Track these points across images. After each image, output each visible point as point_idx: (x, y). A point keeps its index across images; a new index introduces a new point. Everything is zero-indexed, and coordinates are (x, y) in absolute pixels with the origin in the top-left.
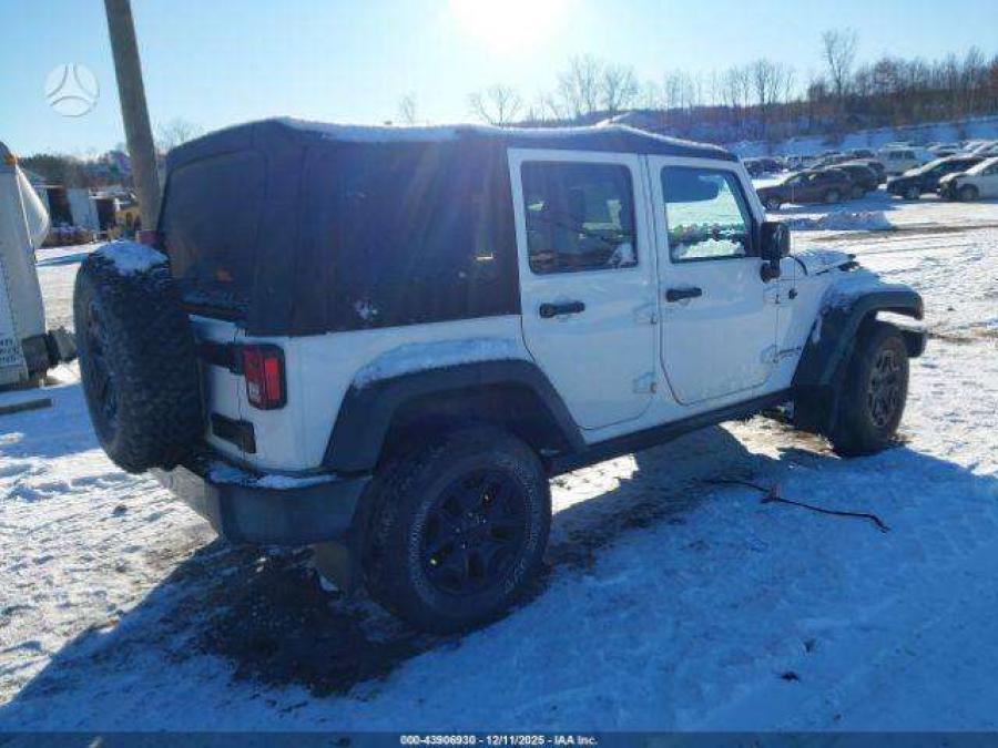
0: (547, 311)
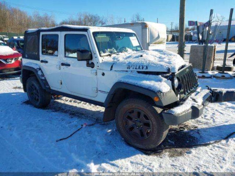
0: (42, 61)
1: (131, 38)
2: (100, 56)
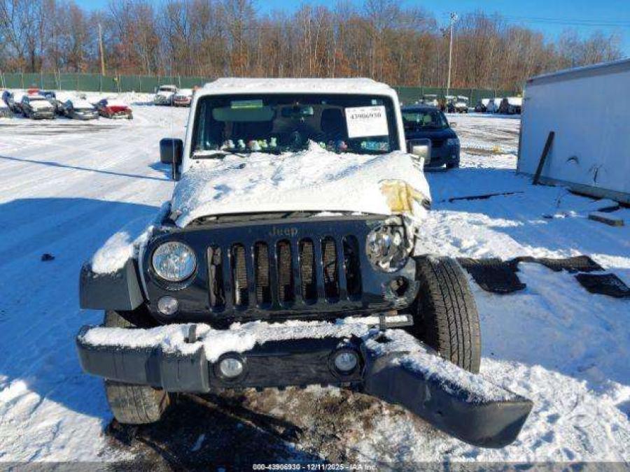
1: (350, 112)
2: (191, 156)
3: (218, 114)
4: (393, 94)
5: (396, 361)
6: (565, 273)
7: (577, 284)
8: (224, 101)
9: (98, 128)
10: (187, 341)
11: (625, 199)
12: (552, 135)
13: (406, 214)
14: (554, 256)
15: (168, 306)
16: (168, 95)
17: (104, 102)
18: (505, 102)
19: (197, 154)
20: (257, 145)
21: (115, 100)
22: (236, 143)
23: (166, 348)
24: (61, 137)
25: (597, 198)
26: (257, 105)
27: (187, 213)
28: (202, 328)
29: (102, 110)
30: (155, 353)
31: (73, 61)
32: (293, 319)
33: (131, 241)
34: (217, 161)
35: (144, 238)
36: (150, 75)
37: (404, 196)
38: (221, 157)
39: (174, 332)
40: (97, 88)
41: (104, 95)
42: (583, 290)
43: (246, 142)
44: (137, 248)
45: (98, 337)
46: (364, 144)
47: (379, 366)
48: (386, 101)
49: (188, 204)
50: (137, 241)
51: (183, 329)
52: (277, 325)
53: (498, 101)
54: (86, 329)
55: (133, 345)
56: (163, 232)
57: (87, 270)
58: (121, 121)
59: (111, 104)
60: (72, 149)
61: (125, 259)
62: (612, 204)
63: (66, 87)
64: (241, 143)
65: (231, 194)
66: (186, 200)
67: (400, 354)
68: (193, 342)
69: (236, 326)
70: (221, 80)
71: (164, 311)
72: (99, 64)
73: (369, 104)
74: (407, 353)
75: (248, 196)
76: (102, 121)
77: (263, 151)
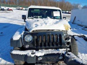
1: (54, 12)
2: (28, 18)
3: (32, 11)
4: (61, 10)
5: (73, 59)
6: (81, 38)
7: (84, 40)
8: (33, 9)
9: (8, 12)
10: (32, 54)
11: (86, 27)
12: (75, 17)
13: (68, 30)
14: (79, 35)
15: (27, 46)
16: (18, 8)
17: (9, 8)
18: (66, 12)
19: (29, 18)
20: (39, 17)
21: (10, 8)
22: (35, 16)
23: (28, 55)
24: (2, 13)
25: (82, 26)
26: (39, 10)
27: (31, 29)
28: (34, 51)
29: (8, 10)
30: (26, 56)
31: (4, 2)
32: (50, 49)
33: (20, 34)
34: (32, 19)
35: (23, 34)
36: (15, 5)
37: (67, 27)
38: (33, 18)
39: (29, 52)
40: (7, 7)
41: (8, 8)
42: (85, 41)
43: (37, 16)
44: (21, 35)
45: (14, 52)
46: (56, 17)
47: (69, 60)
48: (60, 11)
49: (31, 27)
50: (21, 34)
51: (31, 51)
52: (47, 50)
53: (65, 12)
54: (12, 50)
55: (21, 54)
56: (26, 33)
57: (12, 39)
58: (11, 11)
59: (10, 9)
60: (4, 15)
61: (19, 38)
62: (85, 27)
63: (3, 6)
64: (36, 16)
65: (39, 26)
66: (30, 27)
67: (73, 58)
68: (33, 54)
69: (40, 50)
70: (31, 6)
71: (27, 47)
72: (8, 3)
73: (57, 11)
74: (74, 58)
75: (42, 27)
76: (8, 11)
77: (40, 18)
